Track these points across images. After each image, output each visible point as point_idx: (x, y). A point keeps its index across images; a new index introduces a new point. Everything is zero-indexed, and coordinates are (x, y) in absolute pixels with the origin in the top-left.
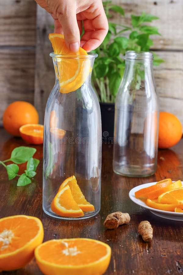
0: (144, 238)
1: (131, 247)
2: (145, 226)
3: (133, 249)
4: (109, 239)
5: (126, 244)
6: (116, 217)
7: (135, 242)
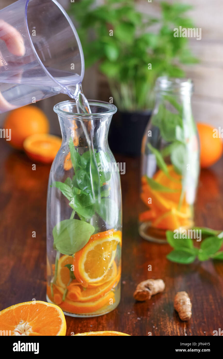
0: (181, 316)
1: (166, 330)
2: (182, 301)
3: (169, 332)
4: (140, 317)
5: (161, 325)
6: (148, 288)
7: (171, 321)
